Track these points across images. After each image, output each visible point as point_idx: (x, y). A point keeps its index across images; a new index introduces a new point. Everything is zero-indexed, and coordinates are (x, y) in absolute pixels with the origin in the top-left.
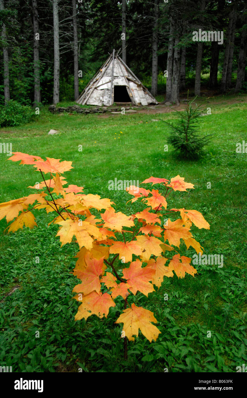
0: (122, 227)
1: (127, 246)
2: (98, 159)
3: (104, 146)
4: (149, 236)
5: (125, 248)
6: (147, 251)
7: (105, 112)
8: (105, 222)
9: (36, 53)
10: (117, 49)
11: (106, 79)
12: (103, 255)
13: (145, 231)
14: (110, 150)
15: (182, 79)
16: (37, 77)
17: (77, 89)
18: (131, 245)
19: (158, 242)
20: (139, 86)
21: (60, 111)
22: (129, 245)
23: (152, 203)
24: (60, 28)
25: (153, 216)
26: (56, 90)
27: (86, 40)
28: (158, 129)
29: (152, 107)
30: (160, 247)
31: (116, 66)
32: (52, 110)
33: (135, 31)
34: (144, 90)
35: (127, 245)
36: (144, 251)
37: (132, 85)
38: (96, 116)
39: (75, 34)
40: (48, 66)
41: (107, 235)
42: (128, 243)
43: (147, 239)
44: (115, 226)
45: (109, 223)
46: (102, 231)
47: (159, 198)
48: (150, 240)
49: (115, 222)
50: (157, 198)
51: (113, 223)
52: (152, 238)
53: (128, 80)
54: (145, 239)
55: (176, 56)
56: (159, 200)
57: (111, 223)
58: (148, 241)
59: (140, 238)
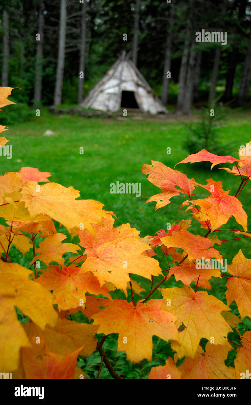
1: (138, 314)
2: (97, 164)
3: (105, 150)
4: (192, 291)
5: (135, 316)
6: (190, 329)
7: (110, 117)
9: (40, 49)
10: (127, 52)
11: (114, 82)
12: (78, 346)
13: (182, 276)
14: (112, 155)
15: (195, 90)
17: (81, 92)
18: (148, 310)
19: (215, 307)
20: (149, 92)
21: (60, 112)
22: (143, 310)
23: (211, 213)
24: (68, 24)
25: (202, 243)
26: (58, 91)
27: (95, 40)
28: (169, 136)
29: (162, 116)
30: (222, 319)
31: (126, 69)
32: (52, 111)
33: (148, 35)
34: (154, 97)
35: (138, 310)
36: (182, 328)
37: (141, 91)
38: (99, 121)
39: (84, 33)
41: (86, 291)
42: (142, 303)
43: (189, 298)
44: (111, 272)
45: (98, 260)
46: (69, 282)
47: (227, 202)
48: (196, 299)
49: (112, 258)
50: (221, 201)
51: (107, 260)
52: (200, 295)
53: (138, 85)
54: (183, 297)
55: (192, 62)
56: (227, 206)
57: (103, 260)
58: (192, 303)
59: (171, 293)
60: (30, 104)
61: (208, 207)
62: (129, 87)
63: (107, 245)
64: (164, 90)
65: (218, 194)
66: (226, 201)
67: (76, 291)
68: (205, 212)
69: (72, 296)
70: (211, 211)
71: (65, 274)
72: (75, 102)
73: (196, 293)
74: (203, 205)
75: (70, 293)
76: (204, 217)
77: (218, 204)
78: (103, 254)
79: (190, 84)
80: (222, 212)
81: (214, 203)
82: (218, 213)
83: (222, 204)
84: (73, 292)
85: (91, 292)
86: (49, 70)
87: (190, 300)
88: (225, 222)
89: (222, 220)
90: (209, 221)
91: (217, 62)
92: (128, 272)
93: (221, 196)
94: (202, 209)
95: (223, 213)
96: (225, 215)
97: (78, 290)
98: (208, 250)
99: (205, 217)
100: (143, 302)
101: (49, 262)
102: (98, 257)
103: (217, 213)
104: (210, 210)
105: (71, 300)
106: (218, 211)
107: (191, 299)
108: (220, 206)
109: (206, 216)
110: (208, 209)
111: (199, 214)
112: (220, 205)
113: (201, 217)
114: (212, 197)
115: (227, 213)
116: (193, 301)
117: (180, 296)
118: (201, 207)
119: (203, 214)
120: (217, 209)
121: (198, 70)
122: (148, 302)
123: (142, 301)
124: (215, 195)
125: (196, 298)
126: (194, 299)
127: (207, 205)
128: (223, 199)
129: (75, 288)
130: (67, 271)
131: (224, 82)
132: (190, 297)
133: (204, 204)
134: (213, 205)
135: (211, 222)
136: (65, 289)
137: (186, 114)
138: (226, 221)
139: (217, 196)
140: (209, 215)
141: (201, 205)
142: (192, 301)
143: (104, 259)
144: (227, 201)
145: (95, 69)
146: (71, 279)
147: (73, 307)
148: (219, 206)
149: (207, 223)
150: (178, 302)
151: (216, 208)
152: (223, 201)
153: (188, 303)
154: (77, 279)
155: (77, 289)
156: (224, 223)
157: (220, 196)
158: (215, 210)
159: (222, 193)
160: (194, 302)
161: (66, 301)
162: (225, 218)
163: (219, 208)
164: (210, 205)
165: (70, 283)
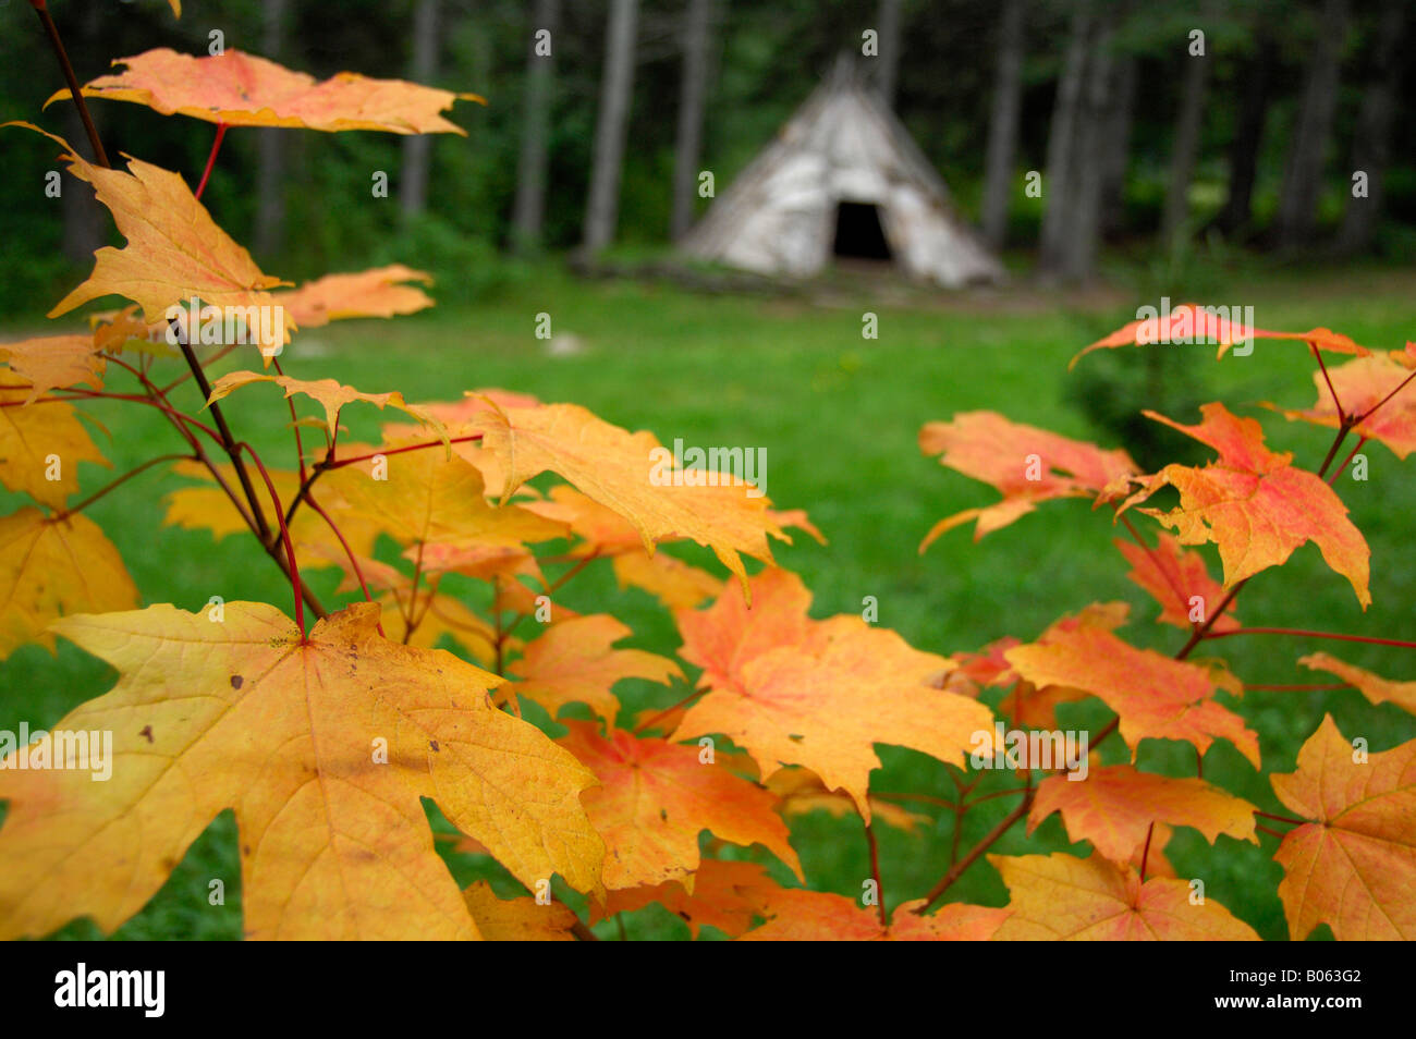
0: (880, 748)
8: (705, 680)
16: (535, 141)
20: (936, 205)
21: (608, 274)
23: (1223, 520)
27: (742, 18)
28: (1010, 365)
32: (578, 273)
37: (907, 201)
40: (580, 100)
41: (701, 827)
42: (916, 917)
43: (1115, 901)
44: (801, 737)
45: (747, 703)
46: (633, 787)
47: (1284, 492)
48: (1145, 910)
49: (801, 697)
50: (1260, 483)
51: (786, 702)
52: (1162, 896)
53: (894, 178)
54: (1093, 896)
55: (1099, 92)
56: (1285, 507)
57: (767, 703)
58: (1128, 923)
59: (1041, 876)
60: (502, 243)
61: (1211, 498)
62: (863, 184)
63: (781, 655)
64: (991, 200)
65: (1251, 463)
66: (1279, 488)
67: (660, 820)
68: (1199, 512)
69: (647, 840)
70: (1223, 511)
71: (620, 759)
72: (662, 234)
73: (1147, 883)
74: (1190, 488)
75: (636, 827)
76: (1193, 529)
77: (1250, 494)
78: (767, 686)
79: (1091, 179)
80: (1263, 521)
81: (1230, 489)
82: (1251, 525)
83: (1263, 498)
84: (650, 825)
85: (719, 833)
86: (574, 125)
87: (1123, 913)
88: (1278, 559)
89: (1267, 551)
90: (1217, 545)
91: (1194, 95)
92: (871, 739)
93: (1258, 468)
94: (1186, 500)
95: (1268, 527)
96: (1278, 533)
97: (668, 819)
98: (1197, 708)
99: (1200, 528)
100: (921, 911)
101: (559, 701)
102: (747, 695)
103: (1247, 523)
104: (1219, 509)
105: (643, 853)
106: (1248, 516)
107: (1123, 907)
108: (1257, 502)
109: (1204, 527)
110: (1208, 503)
111: (1174, 516)
112: (1258, 498)
113: (1184, 528)
114: (1224, 467)
115: (1285, 530)
116: (1132, 917)
117: (1080, 893)
118: (1181, 490)
119: (1189, 516)
120: (1246, 512)
121: (1121, 126)
122: (939, 912)
123: (916, 904)
124: (1235, 461)
125: (1144, 905)
126: (1135, 909)
127: (1205, 489)
128: (1268, 480)
129: (657, 813)
130: (627, 750)
131: (1221, 169)
132: (1119, 900)
133: (1193, 482)
134: (1230, 494)
135: (1222, 552)
136: (618, 810)
137: (1073, 285)
138: (1283, 556)
139: (1243, 467)
140: (1213, 525)
141: (1184, 485)
142: (1127, 918)
143: (774, 700)
144: (1285, 487)
145: (737, 121)
146: (642, 779)
147: (648, 882)
148: (1253, 500)
149: (1210, 552)
150: (1071, 917)
151: (1243, 506)
152: (1267, 488)
153: (1110, 921)
154: (667, 782)
155: (664, 817)
156: (1274, 562)
157: (1254, 466)
158: (1237, 514)
159: (1265, 461)
160: (1138, 923)
161: (624, 857)
162: (1278, 544)
163: (1253, 509)
164: (1217, 490)
165: (638, 792)
